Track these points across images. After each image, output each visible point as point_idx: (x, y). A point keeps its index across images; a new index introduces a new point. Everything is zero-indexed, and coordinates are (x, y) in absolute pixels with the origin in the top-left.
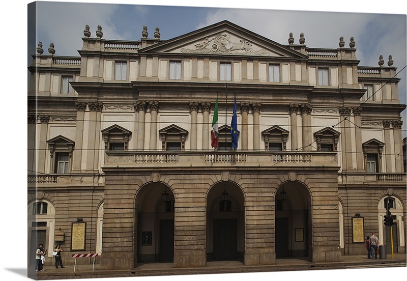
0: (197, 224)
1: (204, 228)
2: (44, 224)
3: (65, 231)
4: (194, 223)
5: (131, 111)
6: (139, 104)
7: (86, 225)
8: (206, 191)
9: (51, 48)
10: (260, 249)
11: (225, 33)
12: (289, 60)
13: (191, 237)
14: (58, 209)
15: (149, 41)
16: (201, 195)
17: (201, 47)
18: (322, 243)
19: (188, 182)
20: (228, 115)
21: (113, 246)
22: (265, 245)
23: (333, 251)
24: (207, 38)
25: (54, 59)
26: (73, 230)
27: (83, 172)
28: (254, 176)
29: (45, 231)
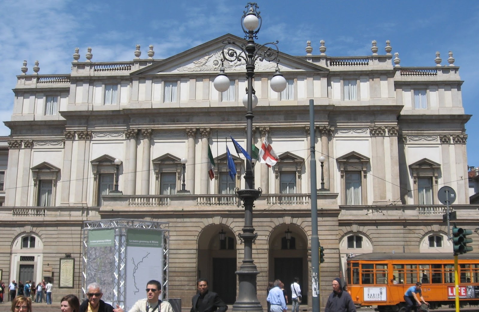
0: (188, 265)
1: (194, 269)
2: (32, 258)
3: (53, 266)
4: (186, 265)
5: (121, 139)
6: (130, 132)
7: (74, 261)
8: (197, 234)
9: (36, 66)
13: (182, 278)
14: (46, 244)
15: (142, 63)
16: (193, 238)
17: (200, 64)
19: (180, 225)
24: (207, 54)
25: (38, 78)
26: (62, 266)
27: (71, 205)
29: (32, 266)
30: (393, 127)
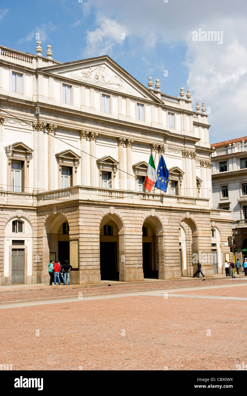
5: (29, 129)
8: (142, 223)
10: (173, 268)
11: (104, 66)
12: (151, 103)
13: (135, 258)
15: (44, 59)
16: (139, 226)
17: (86, 75)
19: (131, 215)
21: (87, 264)
22: (175, 265)
23: (209, 269)
24: (90, 67)
28: (168, 213)
30: (194, 153)
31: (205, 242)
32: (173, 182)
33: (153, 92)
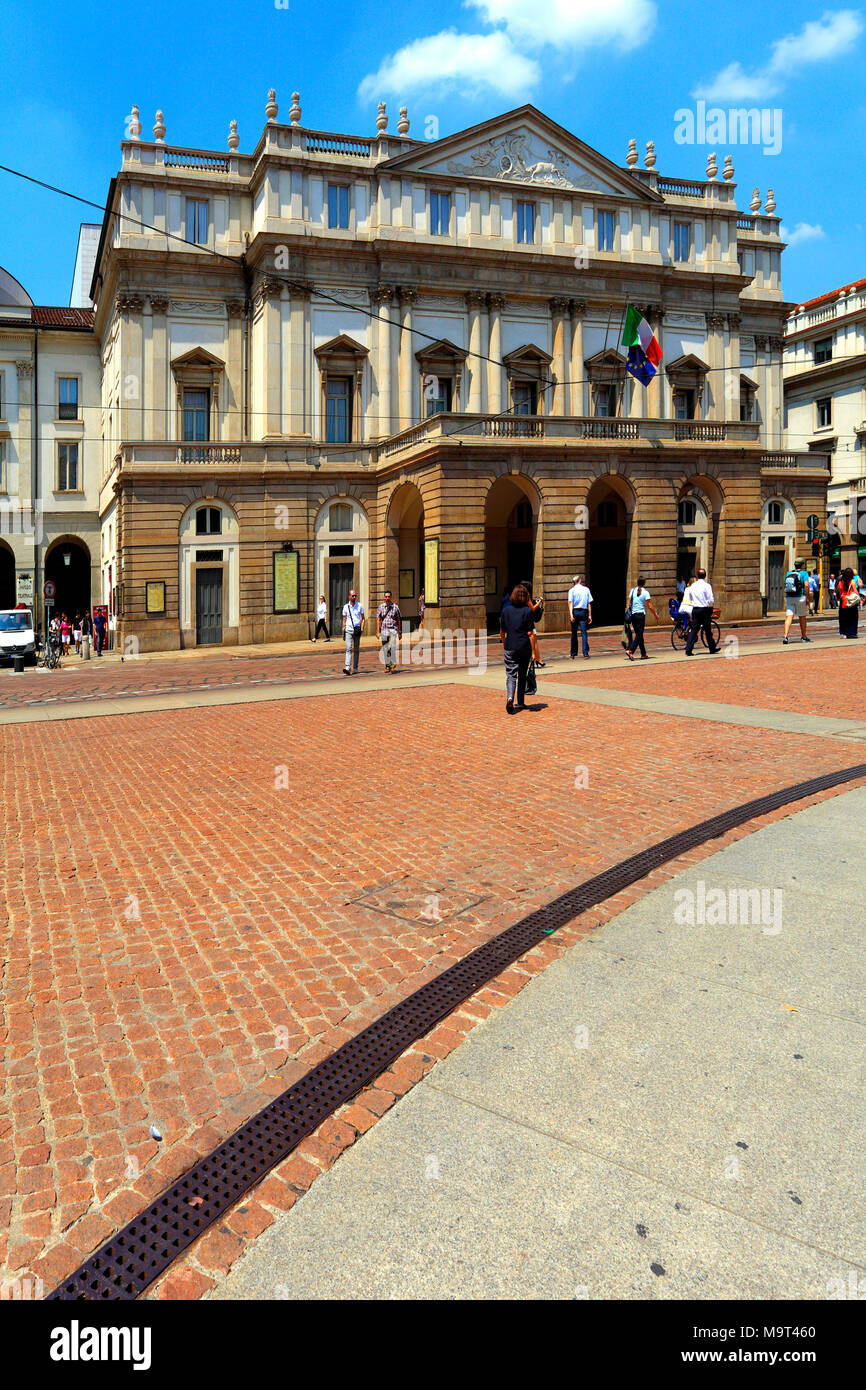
0: (574, 552)
1: (584, 561)
2: (218, 555)
4: (571, 552)
5: (363, 303)
7: (299, 557)
12: (633, 203)
14: (245, 522)
15: (393, 141)
17: (483, 161)
18: (738, 588)
20: (611, 326)
21: (456, 594)
23: (751, 600)
24: (491, 142)
25: (166, 153)
26: (277, 567)
27: (288, 440)
29: (220, 570)
30: (736, 315)
31: (744, 532)
32: (682, 393)
33: (638, 178)
